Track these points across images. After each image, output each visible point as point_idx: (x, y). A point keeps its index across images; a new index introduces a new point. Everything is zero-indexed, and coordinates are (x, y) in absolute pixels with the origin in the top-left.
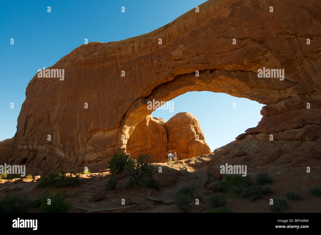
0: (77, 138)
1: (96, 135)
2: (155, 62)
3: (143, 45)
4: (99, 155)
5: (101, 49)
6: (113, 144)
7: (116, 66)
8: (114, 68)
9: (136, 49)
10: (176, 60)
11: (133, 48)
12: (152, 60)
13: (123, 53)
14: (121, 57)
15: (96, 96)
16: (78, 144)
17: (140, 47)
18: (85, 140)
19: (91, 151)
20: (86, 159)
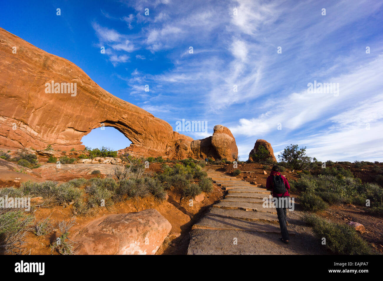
0: (55, 127)
1: (68, 130)
2: (115, 113)
3: (114, 103)
4: (68, 142)
5: (94, 87)
6: (78, 139)
7: (98, 101)
8: (96, 102)
9: (111, 102)
10: (122, 118)
11: (110, 100)
12: (114, 112)
13: (104, 98)
14: (102, 99)
15: (80, 110)
16: (53, 131)
17: (113, 103)
18: (60, 131)
19: (63, 138)
20: (58, 142)
